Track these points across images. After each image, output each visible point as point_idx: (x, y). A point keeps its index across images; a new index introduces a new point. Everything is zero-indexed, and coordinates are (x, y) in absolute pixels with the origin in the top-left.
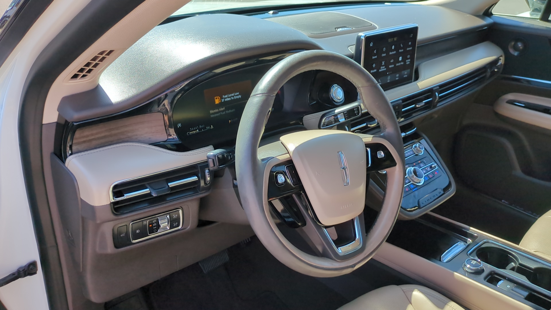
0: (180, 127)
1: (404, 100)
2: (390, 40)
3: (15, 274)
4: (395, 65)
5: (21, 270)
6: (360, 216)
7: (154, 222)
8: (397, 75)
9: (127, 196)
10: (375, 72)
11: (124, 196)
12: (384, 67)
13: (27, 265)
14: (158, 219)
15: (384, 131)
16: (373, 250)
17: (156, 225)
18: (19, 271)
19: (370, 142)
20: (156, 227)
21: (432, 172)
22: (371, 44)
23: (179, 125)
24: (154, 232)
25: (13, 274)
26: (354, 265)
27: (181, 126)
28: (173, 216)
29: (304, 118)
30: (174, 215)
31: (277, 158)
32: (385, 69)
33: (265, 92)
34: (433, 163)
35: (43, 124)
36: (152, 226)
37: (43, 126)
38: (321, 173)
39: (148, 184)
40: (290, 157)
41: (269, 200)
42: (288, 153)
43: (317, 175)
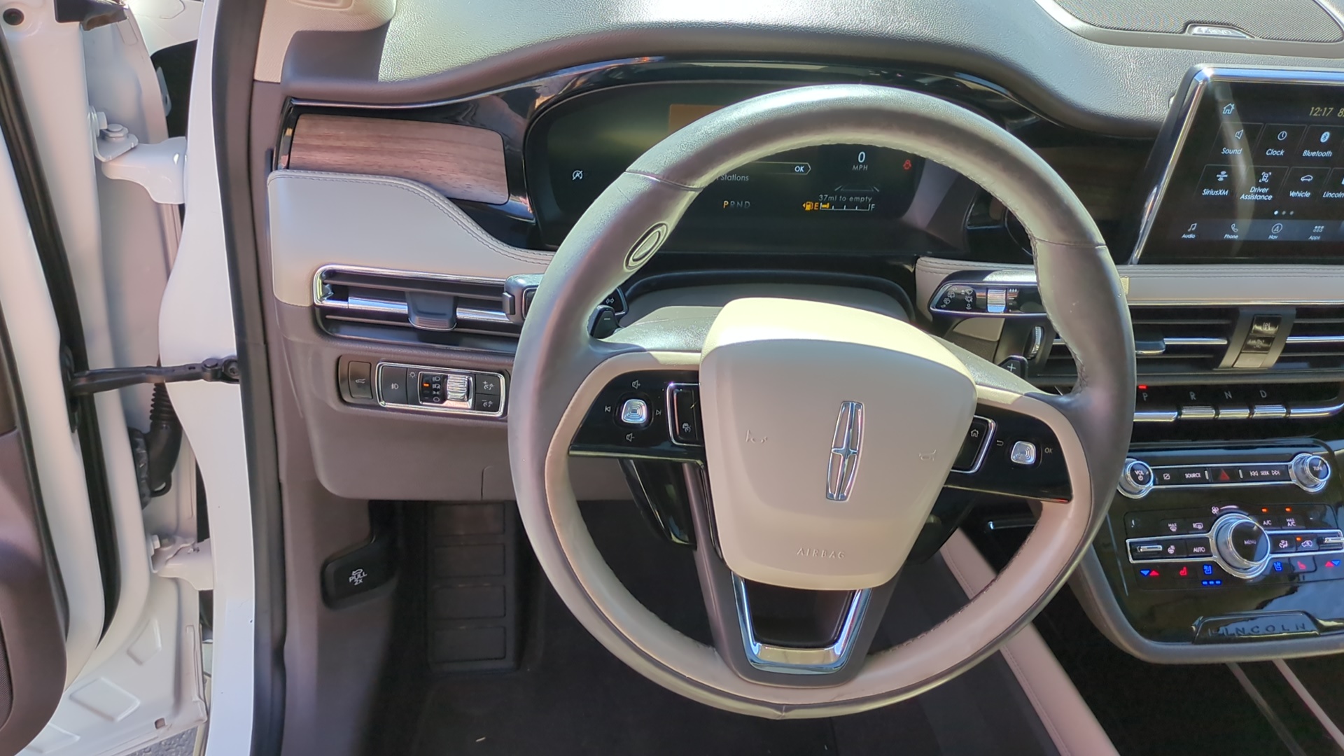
0: (578, 178)
1: (1304, 311)
2: (1316, 112)
3: (194, 368)
4: (1317, 195)
5: (208, 366)
6: (876, 591)
7: (434, 379)
8: (1319, 228)
9: (354, 303)
10: (1224, 196)
11: (347, 300)
12: (1265, 190)
13: (226, 361)
14: (447, 376)
15: (1080, 389)
16: (872, 694)
17: (439, 387)
18: (205, 366)
19: (1007, 405)
20: (438, 393)
21: (1314, 557)
22: (1230, 108)
23: (578, 175)
24: (433, 402)
25: (192, 367)
26: (790, 708)
27: (581, 178)
28: (484, 385)
29: (919, 260)
30: (485, 383)
31: (651, 355)
32: (1270, 197)
33: (657, 173)
34: (1339, 531)
35: (254, 81)
36: (431, 386)
37: (256, 85)
38: (762, 441)
39: (411, 293)
40: (698, 366)
41: (571, 453)
42: (700, 351)
43: (748, 440)
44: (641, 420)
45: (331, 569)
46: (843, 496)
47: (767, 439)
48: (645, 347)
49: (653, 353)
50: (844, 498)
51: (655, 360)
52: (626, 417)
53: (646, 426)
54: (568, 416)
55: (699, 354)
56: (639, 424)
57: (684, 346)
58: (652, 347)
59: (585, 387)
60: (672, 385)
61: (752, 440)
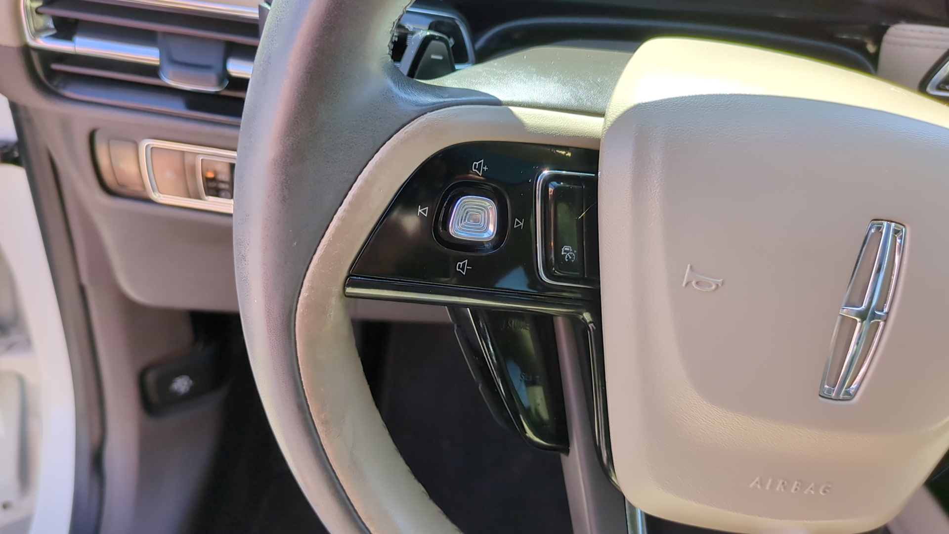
7: (219, 168)
24: (221, 198)
29: (890, 30)
36: (215, 177)
38: (714, 287)
39: (166, 34)
40: (598, 141)
41: (349, 290)
42: (602, 115)
43: (687, 284)
44: (486, 235)
45: (151, 378)
46: (847, 393)
47: (723, 283)
48: (502, 97)
49: (514, 109)
50: (849, 396)
51: (519, 124)
52: (458, 229)
53: (494, 248)
54: (343, 220)
55: (600, 120)
56: (481, 244)
57: (573, 101)
58: (515, 99)
59: (378, 166)
60: (546, 172)
61: (693, 283)
